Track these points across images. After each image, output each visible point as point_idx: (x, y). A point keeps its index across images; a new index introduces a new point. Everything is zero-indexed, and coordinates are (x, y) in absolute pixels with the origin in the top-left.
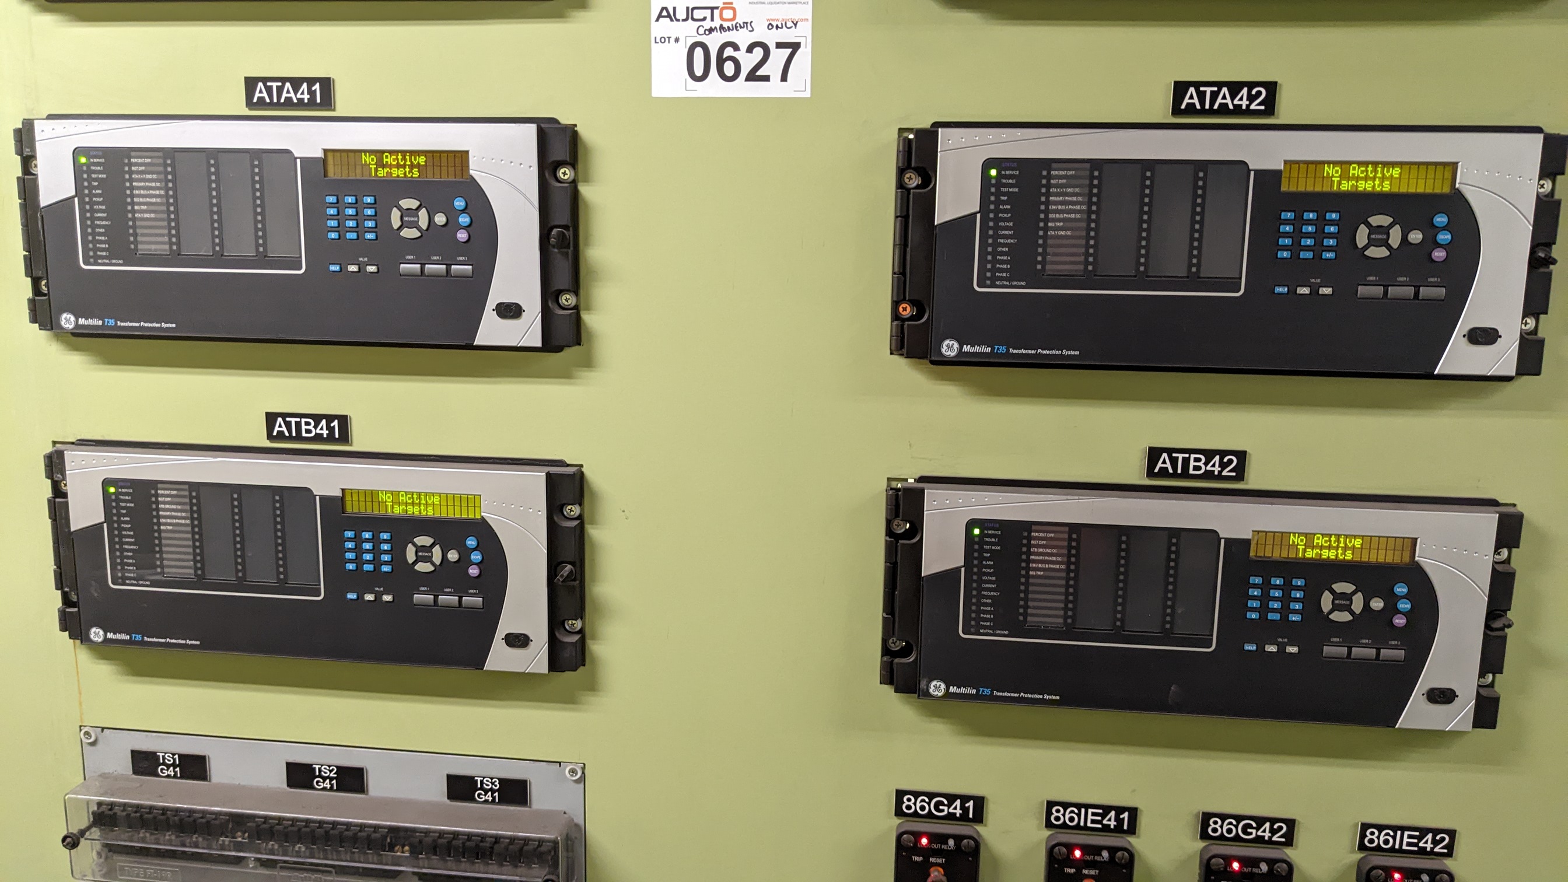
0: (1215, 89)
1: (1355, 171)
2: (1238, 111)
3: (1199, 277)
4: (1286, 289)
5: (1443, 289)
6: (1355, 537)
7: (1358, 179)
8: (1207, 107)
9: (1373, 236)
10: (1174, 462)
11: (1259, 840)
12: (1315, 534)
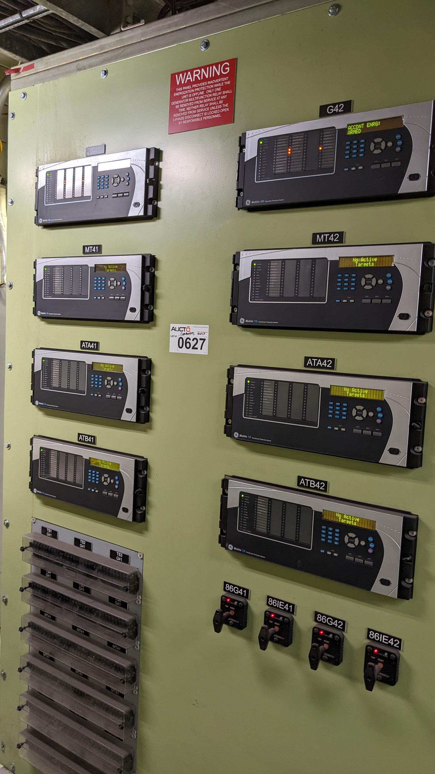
0: (317, 360)
1: (353, 390)
2: (323, 367)
3: (305, 421)
4: (331, 427)
5: (381, 433)
6: (357, 518)
7: (354, 393)
8: (314, 365)
9: (358, 413)
10: (305, 482)
11: (333, 626)
12: (344, 514)
